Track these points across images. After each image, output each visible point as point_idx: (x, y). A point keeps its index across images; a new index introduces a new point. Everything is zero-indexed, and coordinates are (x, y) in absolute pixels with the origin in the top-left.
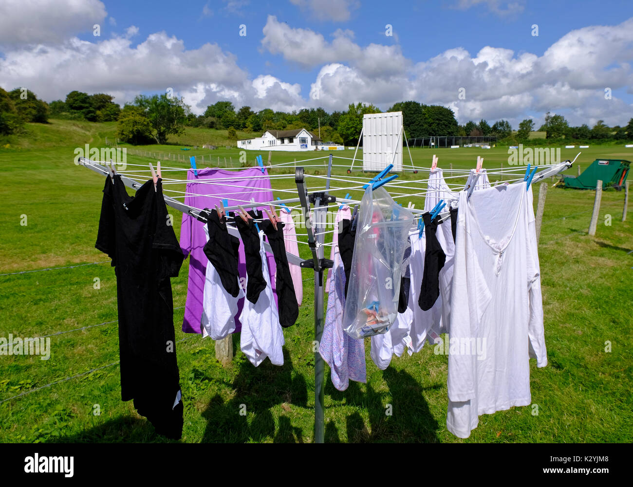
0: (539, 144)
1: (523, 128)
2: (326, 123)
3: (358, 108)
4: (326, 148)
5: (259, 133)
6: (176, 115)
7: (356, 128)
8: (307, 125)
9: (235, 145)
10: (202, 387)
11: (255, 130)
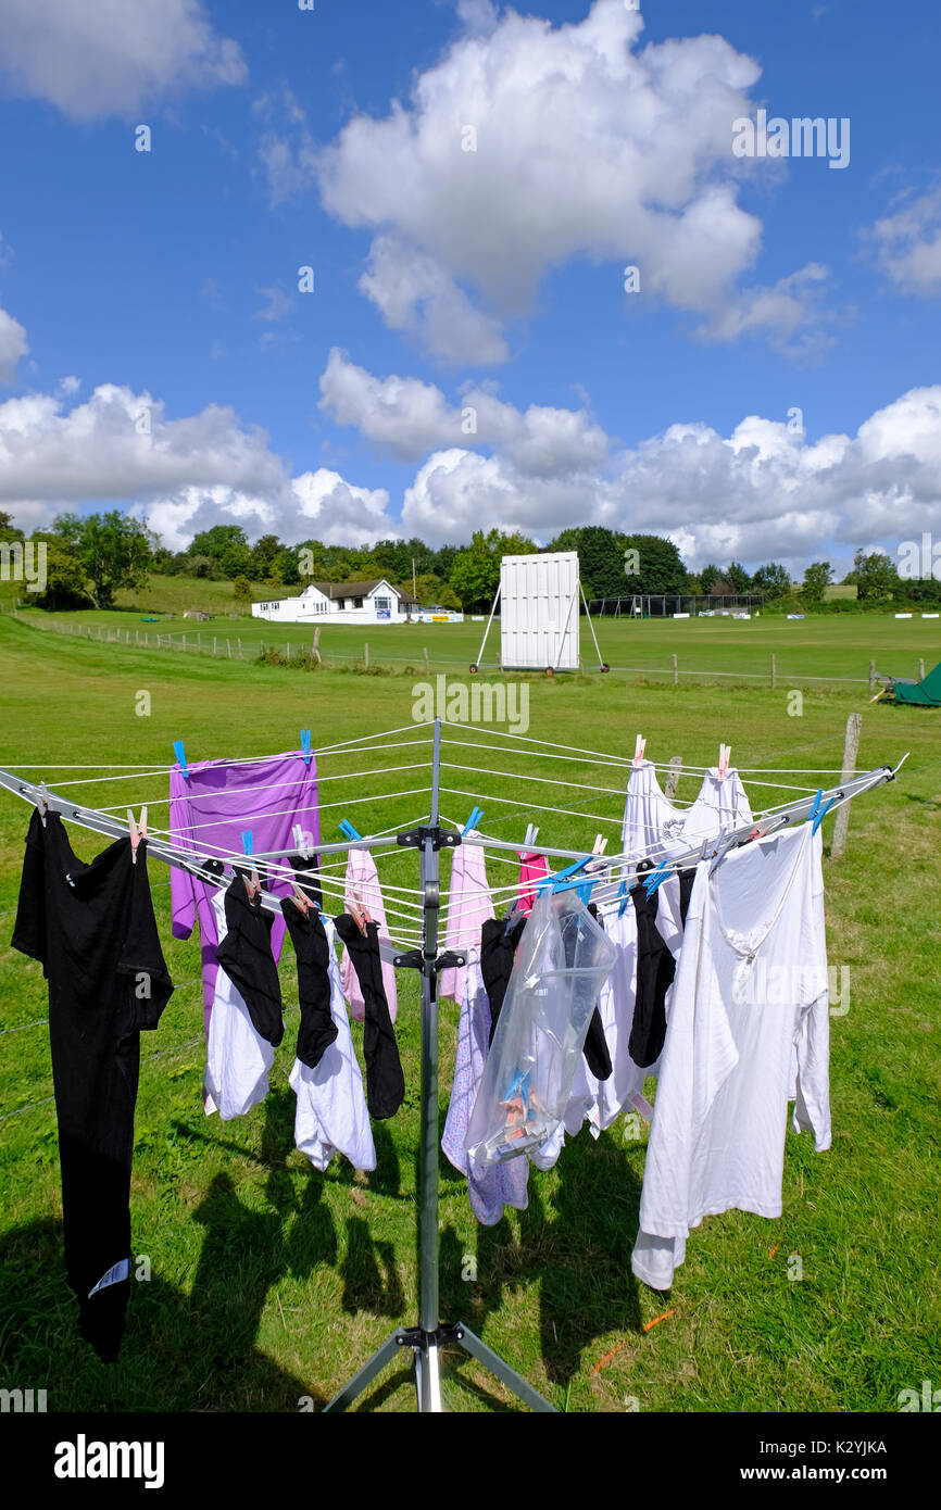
0: (843, 610)
1: (812, 579)
2: (427, 568)
3: (490, 540)
4: (428, 617)
5: (295, 588)
6: (133, 552)
7: (486, 579)
8: (391, 572)
9: (248, 612)
10: (193, 1154)
11: (288, 583)
